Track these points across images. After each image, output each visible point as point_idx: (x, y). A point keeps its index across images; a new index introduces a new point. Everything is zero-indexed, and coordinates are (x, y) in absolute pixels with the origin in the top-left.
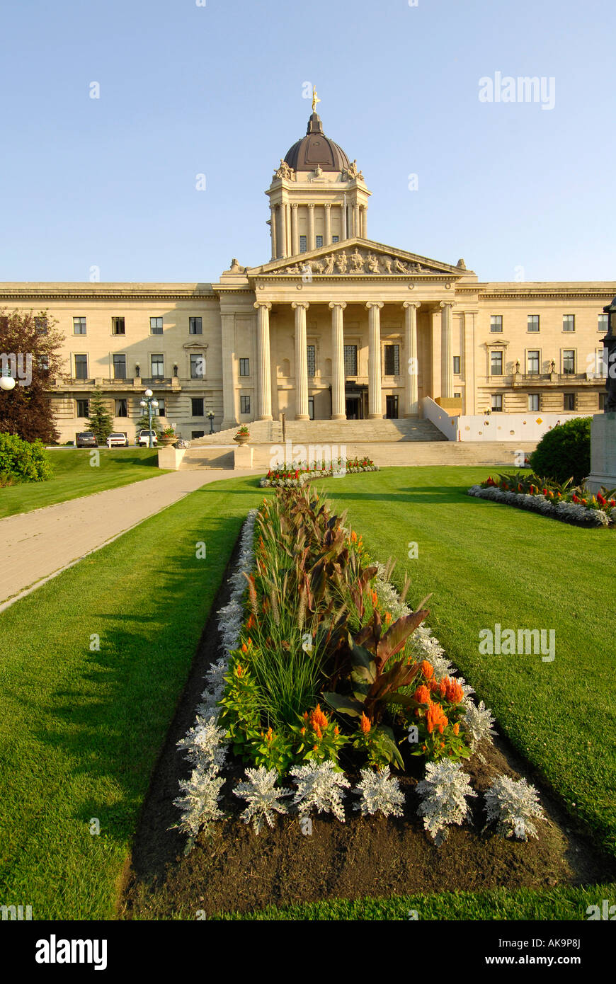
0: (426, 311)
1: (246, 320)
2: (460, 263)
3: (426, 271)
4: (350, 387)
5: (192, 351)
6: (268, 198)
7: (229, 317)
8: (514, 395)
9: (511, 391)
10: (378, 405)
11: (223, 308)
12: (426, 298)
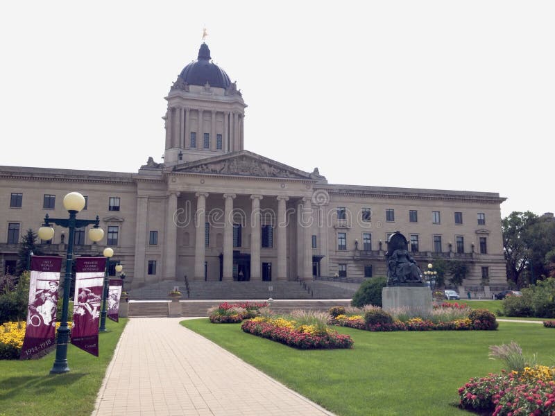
0: (293, 203)
1: (157, 202)
2: (316, 170)
3: (292, 176)
4: (237, 256)
5: (110, 224)
6: (167, 102)
7: (143, 200)
8: (354, 265)
9: (352, 262)
10: (256, 270)
11: (140, 192)
12: (293, 194)
